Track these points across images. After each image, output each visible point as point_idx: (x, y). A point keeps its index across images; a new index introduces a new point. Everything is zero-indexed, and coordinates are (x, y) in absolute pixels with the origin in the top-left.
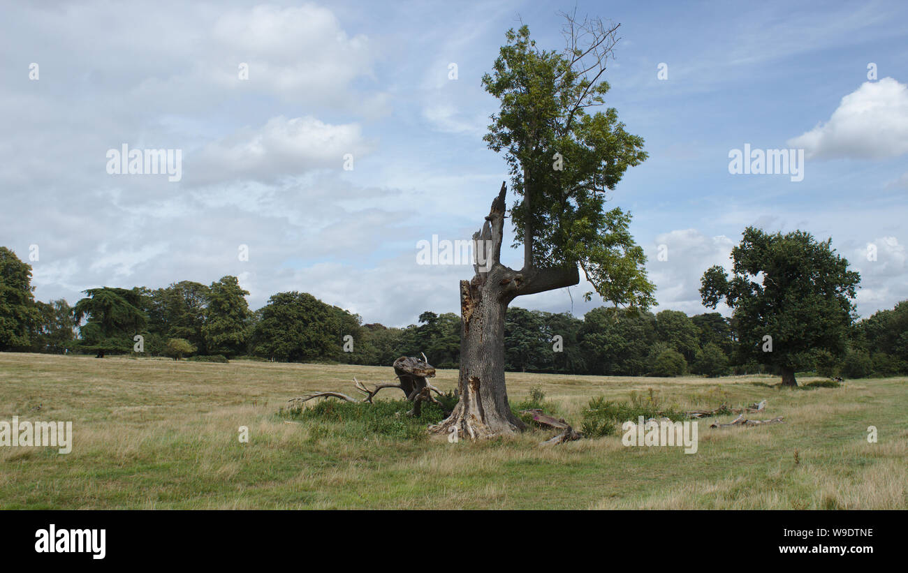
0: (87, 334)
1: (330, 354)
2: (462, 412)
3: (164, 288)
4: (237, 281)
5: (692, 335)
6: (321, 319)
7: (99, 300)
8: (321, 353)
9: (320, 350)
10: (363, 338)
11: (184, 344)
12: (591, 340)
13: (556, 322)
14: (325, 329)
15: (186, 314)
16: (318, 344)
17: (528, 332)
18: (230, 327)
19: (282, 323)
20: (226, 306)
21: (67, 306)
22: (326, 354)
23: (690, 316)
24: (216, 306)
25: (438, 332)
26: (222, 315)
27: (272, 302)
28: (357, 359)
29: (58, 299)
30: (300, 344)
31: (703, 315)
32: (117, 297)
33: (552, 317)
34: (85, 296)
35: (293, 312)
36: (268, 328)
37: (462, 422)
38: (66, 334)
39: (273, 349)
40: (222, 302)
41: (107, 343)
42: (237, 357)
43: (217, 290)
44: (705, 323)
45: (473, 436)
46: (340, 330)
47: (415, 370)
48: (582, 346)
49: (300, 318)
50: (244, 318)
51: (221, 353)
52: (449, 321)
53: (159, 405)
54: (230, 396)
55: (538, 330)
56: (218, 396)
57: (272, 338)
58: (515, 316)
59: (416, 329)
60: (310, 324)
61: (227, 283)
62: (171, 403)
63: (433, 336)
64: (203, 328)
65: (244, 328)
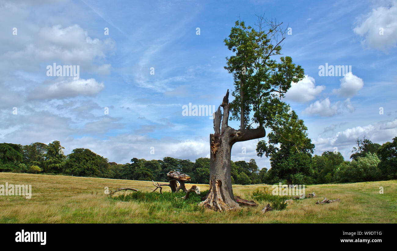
2: (213, 197)
3: (28, 145)
4: (60, 143)
5: (235, 169)
6: (93, 160)
7: (2, 148)
8: (93, 173)
9: (92, 172)
10: (108, 168)
11: (37, 168)
12: (198, 170)
13: (184, 163)
14: (95, 164)
15: (37, 156)
16: (92, 169)
17: (174, 167)
18: (56, 162)
19: (77, 161)
20: (54, 153)
22: (95, 173)
23: (234, 161)
24: (50, 153)
25: (138, 166)
26: (52, 157)
27: (74, 152)
28: (106, 176)
30: (84, 169)
31: (238, 162)
32: (10, 147)
33: (183, 161)
35: (82, 156)
36: (72, 162)
37: (213, 202)
39: (73, 171)
40: (53, 151)
41: (4, 166)
42: (57, 174)
43: (51, 146)
44: (240, 165)
45: (221, 209)
46: (100, 164)
47: (180, 177)
48: (194, 172)
49: (84, 159)
50: (62, 158)
51: (52, 172)
52: (142, 162)
53: (43, 193)
54: (73, 189)
55: (177, 166)
56: (68, 189)
57: (73, 167)
58: (169, 160)
59: (130, 165)
60: (89, 161)
61: (55, 143)
62: (48, 192)
63: (136, 167)
64: (44, 161)
65: (62, 162)
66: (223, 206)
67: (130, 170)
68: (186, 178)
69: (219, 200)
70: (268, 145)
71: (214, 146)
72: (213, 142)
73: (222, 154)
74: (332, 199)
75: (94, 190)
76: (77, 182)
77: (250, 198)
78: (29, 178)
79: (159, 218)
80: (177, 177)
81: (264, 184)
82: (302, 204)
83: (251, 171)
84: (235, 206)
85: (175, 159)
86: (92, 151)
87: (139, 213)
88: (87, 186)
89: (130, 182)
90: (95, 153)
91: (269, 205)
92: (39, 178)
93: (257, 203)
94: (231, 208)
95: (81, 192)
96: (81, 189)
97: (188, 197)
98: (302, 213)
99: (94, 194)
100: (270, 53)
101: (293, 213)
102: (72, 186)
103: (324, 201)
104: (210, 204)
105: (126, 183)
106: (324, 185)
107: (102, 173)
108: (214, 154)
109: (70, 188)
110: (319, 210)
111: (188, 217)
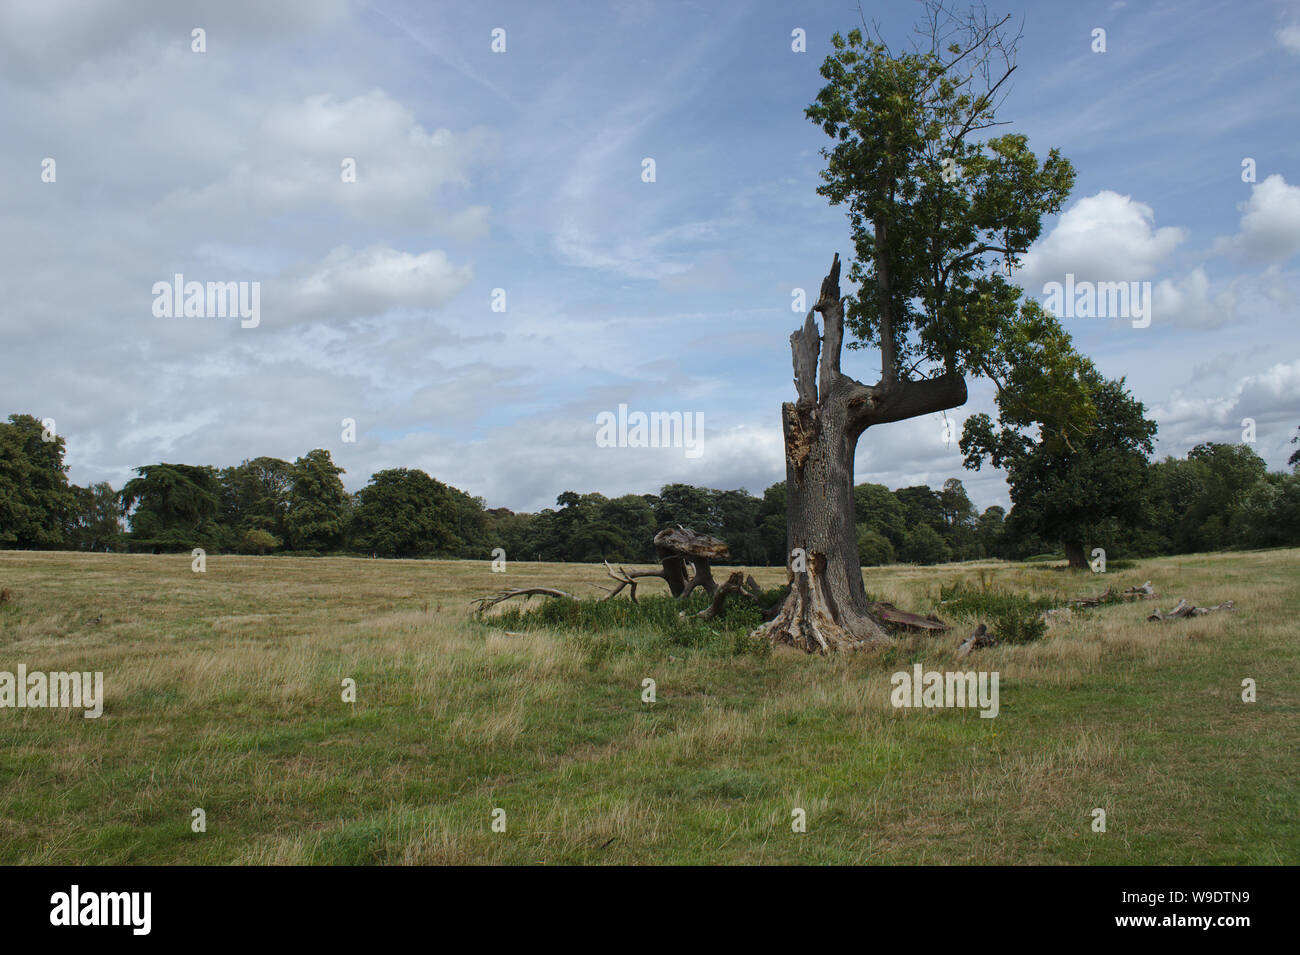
0: (140, 524)
1: (449, 546)
2: (799, 609)
3: (236, 466)
4: (329, 456)
5: (897, 514)
6: (437, 502)
7: (156, 480)
8: (439, 547)
9: (437, 542)
10: (486, 527)
11: (266, 537)
12: (774, 524)
13: (729, 501)
14: (443, 515)
15: (264, 500)
16: (435, 534)
17: (695, 515)
18: (321, 515)
19: (386, 509)
20: (316, 486)
21: (110, 490)
22: (444, 547)
23: (893, 489)
24: (303, 487)
25: (581, 517)
26: (310, 499)
27: (375, 482)
28: (480, 553)
29: (99, 481)
30: (412, 534)
31: (906, 490)
32: (180, 476)
33: (724, 495)
34: (136, 475)
35: (403, 494)
36: (371, 514)
38: (110, 526)
39: (377, 541)
40: (311, 482)
41: (167, 536)
42: (329, 553)
43: (304, 467)
44: (911, 498)
45: (825, 646)
46: (459, 516)
47: (695, 547)
48: (762, 531)
49: (410, 501)
50: (339, 502)
51: (311, 548)
52: (593, 504)
53: (275, 613)
54: (367, 598)
55: (707, 512)
56: (352, 599)
57: (374, 528)
58: (677, 495)
59: (553, 513)
60: (424, 509)
61: (316, 458)
62: (290, 609)
63: (575, 521)
64: (286, 517)
65: (339, 515)
66: (832, 637)
67: (556, 532)
68: (715, 549)
69: (820, 616)
70: (997, 430)
71: (797, 443)
72: (793, 427)
73: (824, 467)
74: (1207, 605)
75: (432, 600)
76: (382, 577)
77: (928, 608)
78: (238, 569)
79: (617, 681)
80: (685, 546)
81: (995, 559)
82: (1102, 622)
83: (950, 518)
84: (871, 635)
85: (698, 490)
86: (431, 477)
87: (554, 667)
88: (412, 588)
89: (554, 571)
90: (443, 482)
91: (983, 628)
92: (267, 567)
93: (948, 621)
94: (859, 641)
95: (390, 608)
96: (391, 598)
97: (719, 610)
98: (1093, 651)
99: (431, 612)
100: (969, 123)
101: (1063, 652)
102: (366, 588)
103: (1177, 610)
104: (790, 631)
105: (537, 574)
106: (1196, 557)
107: (467, 544)
108: (798, 468)
109: (359, 596)
110: (1154, 641)
111: (713, 674)
